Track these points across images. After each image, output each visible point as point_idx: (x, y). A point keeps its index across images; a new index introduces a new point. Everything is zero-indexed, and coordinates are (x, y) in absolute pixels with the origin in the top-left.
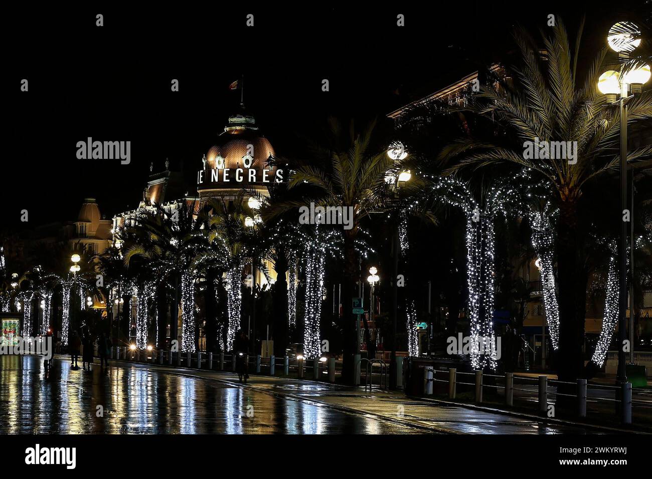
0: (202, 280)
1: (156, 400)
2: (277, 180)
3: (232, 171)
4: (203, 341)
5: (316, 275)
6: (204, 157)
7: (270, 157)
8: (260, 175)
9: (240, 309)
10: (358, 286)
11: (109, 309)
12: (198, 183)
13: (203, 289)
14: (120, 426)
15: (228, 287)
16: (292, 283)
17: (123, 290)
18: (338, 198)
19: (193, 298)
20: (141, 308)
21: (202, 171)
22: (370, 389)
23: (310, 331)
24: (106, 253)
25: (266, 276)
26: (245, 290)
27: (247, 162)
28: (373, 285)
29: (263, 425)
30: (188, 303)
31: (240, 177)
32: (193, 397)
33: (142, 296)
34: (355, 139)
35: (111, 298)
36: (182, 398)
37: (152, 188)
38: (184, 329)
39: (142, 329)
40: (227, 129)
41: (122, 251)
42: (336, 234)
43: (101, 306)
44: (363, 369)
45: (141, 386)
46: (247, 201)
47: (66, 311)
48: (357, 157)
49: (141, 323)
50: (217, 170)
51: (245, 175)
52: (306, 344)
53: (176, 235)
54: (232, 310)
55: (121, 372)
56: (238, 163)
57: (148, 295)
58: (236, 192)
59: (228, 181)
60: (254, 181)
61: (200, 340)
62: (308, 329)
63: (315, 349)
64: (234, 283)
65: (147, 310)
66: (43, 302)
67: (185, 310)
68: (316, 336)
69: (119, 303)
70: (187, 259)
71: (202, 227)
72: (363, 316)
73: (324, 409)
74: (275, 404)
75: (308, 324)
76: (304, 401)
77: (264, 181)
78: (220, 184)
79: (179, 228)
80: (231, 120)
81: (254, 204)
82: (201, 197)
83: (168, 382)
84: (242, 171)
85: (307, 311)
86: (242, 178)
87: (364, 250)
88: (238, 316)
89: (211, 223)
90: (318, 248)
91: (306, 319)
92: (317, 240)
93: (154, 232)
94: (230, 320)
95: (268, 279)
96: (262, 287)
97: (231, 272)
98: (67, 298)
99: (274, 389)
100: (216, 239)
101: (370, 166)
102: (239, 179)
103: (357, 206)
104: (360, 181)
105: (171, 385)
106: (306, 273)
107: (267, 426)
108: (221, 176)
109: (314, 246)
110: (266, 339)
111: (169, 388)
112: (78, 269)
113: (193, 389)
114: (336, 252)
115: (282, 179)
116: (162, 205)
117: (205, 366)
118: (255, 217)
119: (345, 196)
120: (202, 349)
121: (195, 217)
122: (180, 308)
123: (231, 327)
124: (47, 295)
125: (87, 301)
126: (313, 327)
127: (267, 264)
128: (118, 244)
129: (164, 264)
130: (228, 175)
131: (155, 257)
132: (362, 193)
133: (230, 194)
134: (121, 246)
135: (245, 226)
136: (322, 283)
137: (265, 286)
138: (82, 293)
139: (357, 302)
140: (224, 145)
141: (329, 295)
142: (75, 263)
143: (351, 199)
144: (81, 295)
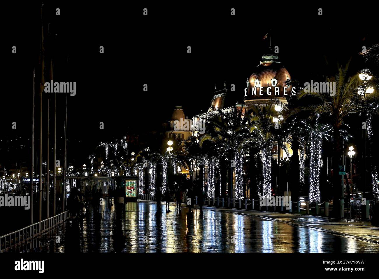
0: (247, 155)
1: (220, 228)
2: (292, 94)
3: (265, 89)
4: (248, 192)
5: (316, 152)
6: (248, 80)
7: (288, 79)
8: (282, 90)
9: (270, 173)
10: (342, 158)
11: (190, 174)
12: (244, 96)
13: (248, 161)
14: (198, 244)
15: (263, 160)
16: (302, 156)
17: (199, 162)
18: (329, 104)
19: (242, 166)
20: (210, 172)
21: (246, 89)
22: (350, 220)
23: (313, 186)
24: (189, 140)
25: (286, 152)
26: (273, 161)
27: (274, 82)
28: (351, 157)
29: (285, 243)
30: (239, 169)
31: (270, 92)
32: (242, 226)
33: (211, 166)
34: (339, 68)
35: (192, 167)
36: (236, 227)
37: (216, 99)
38: (236, 185)
39: (211, 185)
40: (261, 63)
41: (198, 138)
42: (329, 126)
43: (186, 172)
44: (345, 209)
45: (211, 220)
46: (274, 107)
47: (165, 175)
48: (341, 78)
49: (210, 182)
50: (256, 88)
51: (273, 91)
52: (311, 193)
53: (231, 128)
54: (265, 173)
55: (199, 212)
56: (268, 84)
57: (215, 164)
58: (267, 101)
59: (263, 94)
60: (278, 94)
61: (246, 192)
62: (312, 184)
63: (316, 196)
64: (267, 157)
65: (214, 174)
66: (151, 170)
67: (237, 174)
68: (317, 189)
69: (197, 170)
70: (238, 142)
71: (247, 123)
72: (345, 176)
73: (322, 233)
74: (292, 230)
75: (312, 181)
76: (310, 228)
77: (284, 94)
78: (258, 97)
79: (232, 124)
80: (263, 57)
81: (278, 108)
82: (246, 105)
83: (227, 217)
84: (271, 89)
85: (311, 174)
86: (271, 93)
87: (346, 136)
88: (269, 177)
89: (252, 120)
90: (317, 135)
91: (311, 178)
92: (317, 130)
93: (217, 126)
94: (264, 179)
95: (287, 154)
96: (283, 159)
97: (264, 150)
98: (165, 167)
99: (292, 221)
100: (255, 130)
101: (349, 85)
102: (269, 93)
103: (341, 109)
104: (343, 94)
105: (230, 219)
106: (311, 150)
107: (288, 243)
108: (258, 92)
109: (315, 133)
110: (287, 191)
111: (228, 221)
112: (172, 149)
113: (242, 222)
114: (329, 138)
115: (295, 93)
116: (222, 110)
117: (250, 207)
118: (279, 117)
119: (334, 103)
120: (248, 197)
121: (243, 117)
122: (234, 173)
123: (265, 184)
124: (153, 166)
125: (177, 169)
126: (315, 183)
127: (287, 145)
128: (196, 134)
129: (224, 146)
130: (262, 91)
131: (219, 142)
132: (344, 101)
133: (264, 102)
134: (198, 135)
135: (273, 122)
136: (320, 156)
137: (285, 158)
138: (174, 164)
139: (342, 168)
140: (259, 73)
141: (324, 164)
142: (170, 146)
143: (337, 105)
144: (173, 165)
